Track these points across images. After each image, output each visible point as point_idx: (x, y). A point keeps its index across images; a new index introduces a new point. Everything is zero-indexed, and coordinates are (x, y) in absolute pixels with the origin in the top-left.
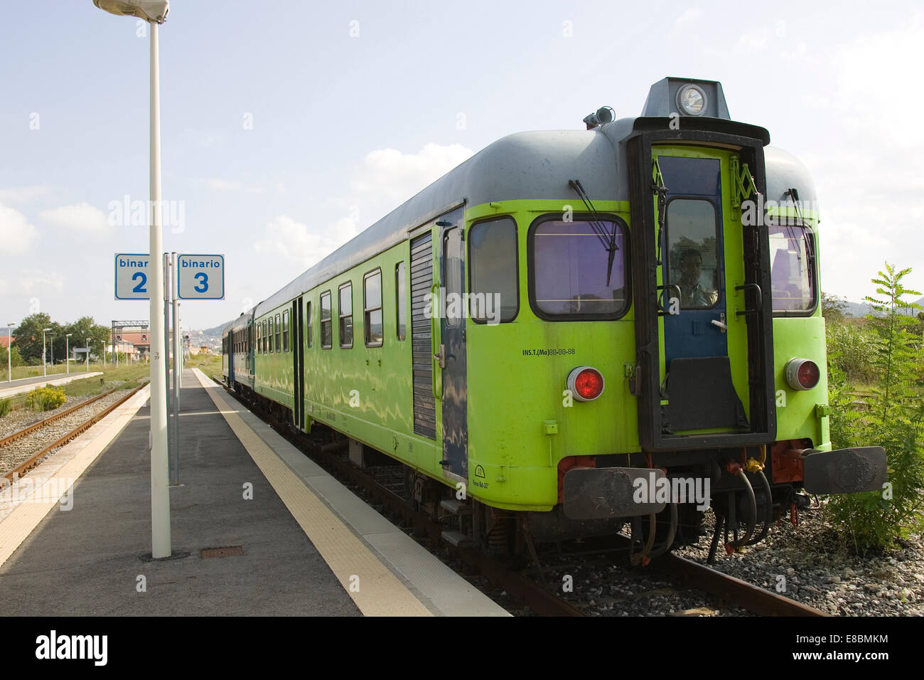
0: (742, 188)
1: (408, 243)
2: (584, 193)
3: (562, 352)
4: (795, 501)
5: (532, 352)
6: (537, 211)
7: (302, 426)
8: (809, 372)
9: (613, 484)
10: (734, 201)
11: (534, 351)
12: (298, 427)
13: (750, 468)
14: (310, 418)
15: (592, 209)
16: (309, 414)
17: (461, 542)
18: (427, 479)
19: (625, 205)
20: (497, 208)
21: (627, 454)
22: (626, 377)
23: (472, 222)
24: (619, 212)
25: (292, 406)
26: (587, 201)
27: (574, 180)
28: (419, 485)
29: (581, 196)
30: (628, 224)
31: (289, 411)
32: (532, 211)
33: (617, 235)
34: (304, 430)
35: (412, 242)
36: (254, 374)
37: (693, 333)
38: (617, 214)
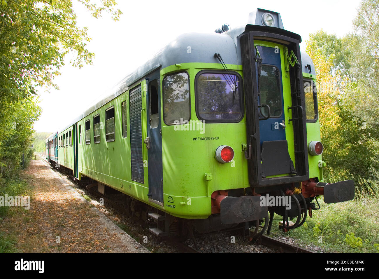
0: (291, 62)
1: (128, 92)
2: (222, 60)
3: (213, 138)
4: (311, 206)
5: (198, 139)
6: (199, 68)
7: (77, 177)
8: (319, 147)
9: (244, 205)
10: (286, 68)
11: (199, 138)
12: (76, 178)
13: (296, 192)
14: (81, 174)
15: (226, 68)
16: (81, 172)
17: (160, 234)
18: (137, 201)
19: (240, 67)
20: (179, 67)
21: (244, 188)
22: (243, 150)
23: (164, 76)
24: (238, 70)
25: (73, 169)
26: (223, 64)
27: (217, 53)
28: (133, 204)
29: (220, 61)
30: (242, 77)
31: (72, 171)
32: (197, 68)
33: (237, 81)
34: (78, 179)
35: (130, 91)
36: (57, 156)
37: (271, 129)
38: (237, 72)
